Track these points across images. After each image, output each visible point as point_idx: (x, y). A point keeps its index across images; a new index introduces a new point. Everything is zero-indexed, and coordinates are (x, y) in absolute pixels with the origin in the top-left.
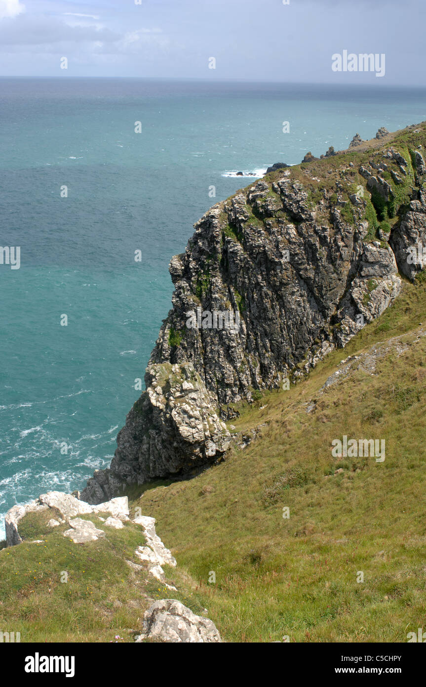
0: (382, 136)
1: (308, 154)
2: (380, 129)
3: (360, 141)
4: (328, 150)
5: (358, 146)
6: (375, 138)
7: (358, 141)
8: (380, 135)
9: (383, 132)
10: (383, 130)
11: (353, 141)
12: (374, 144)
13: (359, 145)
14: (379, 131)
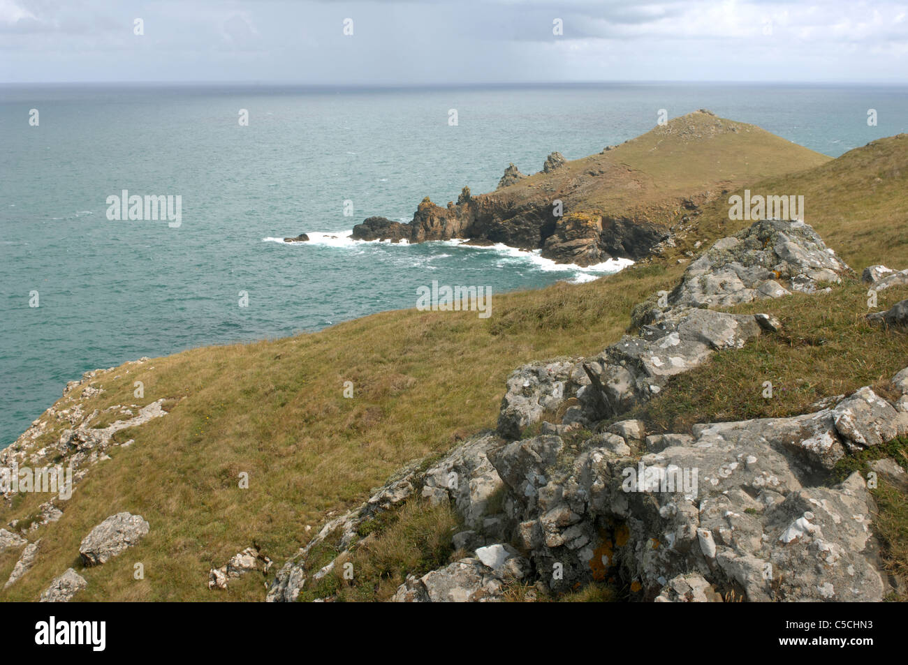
0: (553, 167)
1: (424, 201)
2: (550, 154)
3: (515, 176)
4: (460, 193)
5: (512, 185)
6: (541, 172)
7: (512, 178)
8: (550, 165)
9: (555, 161)
10: (554, 157)
11: (504, 177)
12: (537, 183)
13: (513, 183)
14: (549, 158)
